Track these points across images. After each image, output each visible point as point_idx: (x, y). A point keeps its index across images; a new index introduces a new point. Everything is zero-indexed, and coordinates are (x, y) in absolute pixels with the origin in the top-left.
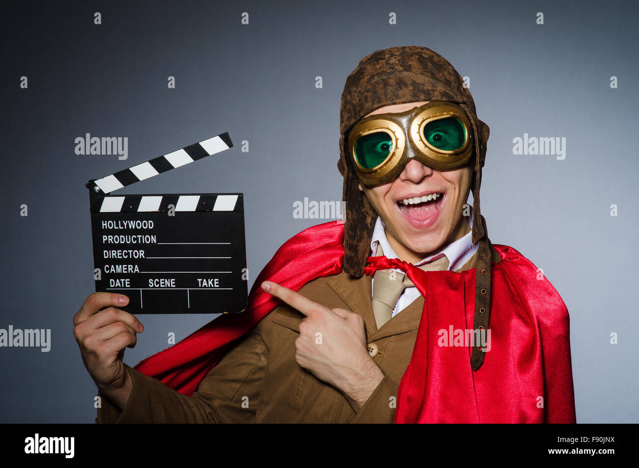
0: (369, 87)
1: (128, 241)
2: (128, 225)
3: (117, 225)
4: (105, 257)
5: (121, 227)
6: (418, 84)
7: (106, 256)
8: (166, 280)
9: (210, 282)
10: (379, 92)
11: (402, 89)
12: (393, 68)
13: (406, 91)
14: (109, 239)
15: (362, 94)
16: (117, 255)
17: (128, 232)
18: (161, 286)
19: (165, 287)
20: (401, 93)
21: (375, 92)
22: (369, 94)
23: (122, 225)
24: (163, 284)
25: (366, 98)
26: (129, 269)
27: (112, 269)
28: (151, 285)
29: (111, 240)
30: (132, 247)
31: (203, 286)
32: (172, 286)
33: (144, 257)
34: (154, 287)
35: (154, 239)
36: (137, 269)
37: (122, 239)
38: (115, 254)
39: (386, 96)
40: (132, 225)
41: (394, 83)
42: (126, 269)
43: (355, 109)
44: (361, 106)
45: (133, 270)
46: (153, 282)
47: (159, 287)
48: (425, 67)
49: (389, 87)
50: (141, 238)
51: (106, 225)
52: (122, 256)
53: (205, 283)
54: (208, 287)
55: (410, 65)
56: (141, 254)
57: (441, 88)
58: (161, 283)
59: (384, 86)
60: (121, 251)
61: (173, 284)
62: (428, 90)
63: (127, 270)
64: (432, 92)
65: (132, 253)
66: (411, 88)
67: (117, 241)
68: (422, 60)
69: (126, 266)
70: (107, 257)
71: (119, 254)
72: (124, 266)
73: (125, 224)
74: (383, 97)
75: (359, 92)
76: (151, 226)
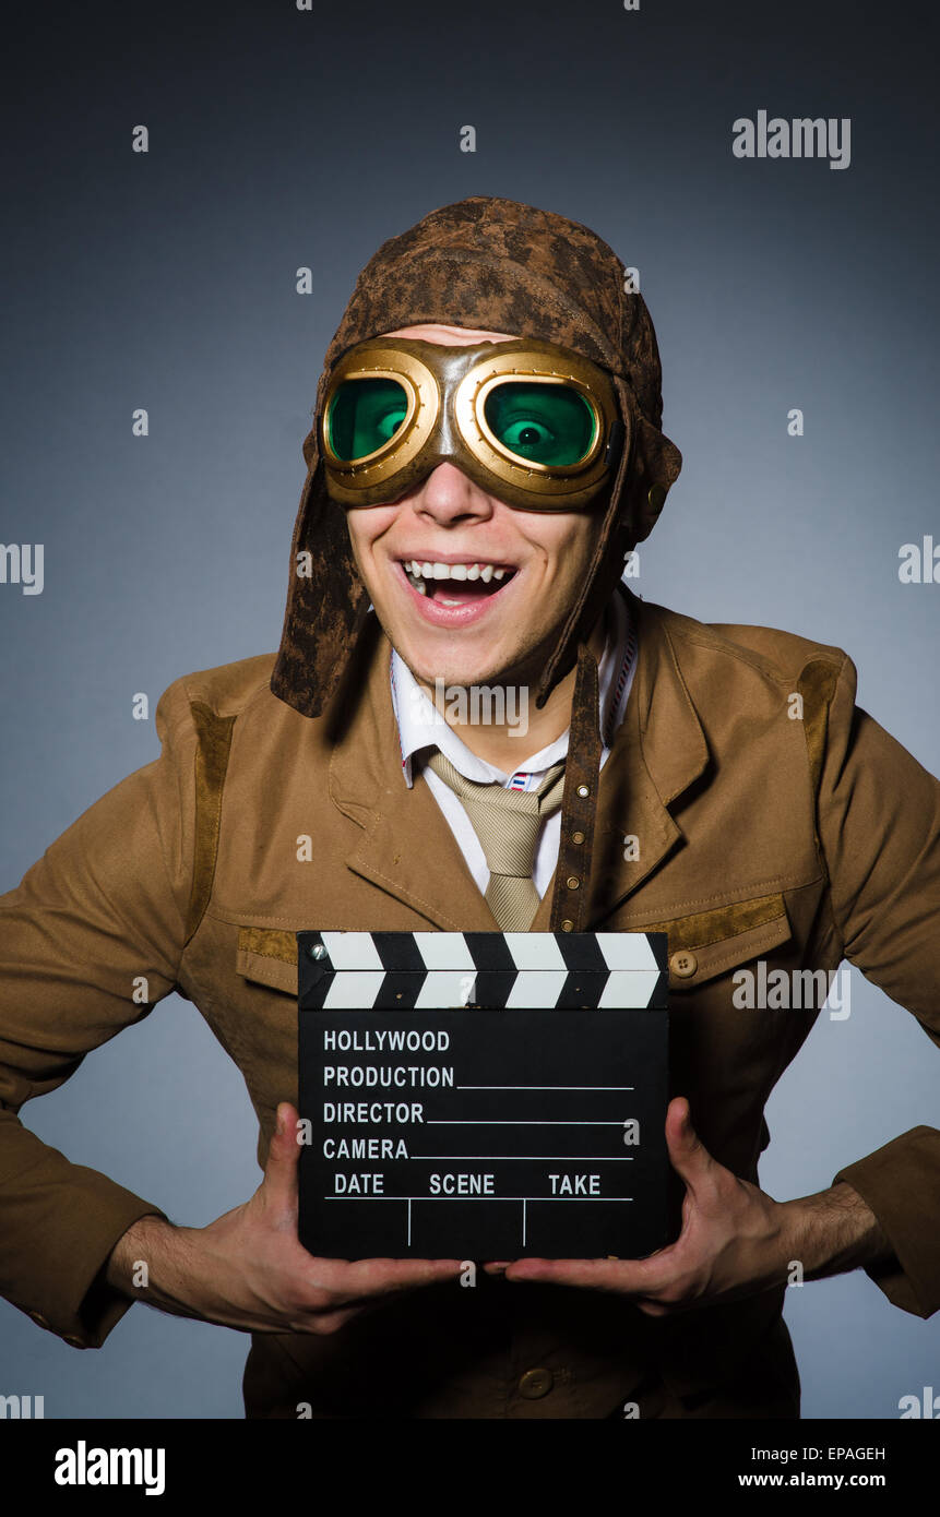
0: (413, 270)
1: (386, 1080)
2: (386, 1041)
3: (361, 1042)
4: (326, 1120)
5: (370, 1045)
6: (531, 298)
7: (329, 1116)
8: (472, 1177)
9: (579, 1184)
10: (433, 287)
11: (486, 295)
12: (486, 246)
13: (497, 306)
14: (339, 1076)
15: (395, 280)
16: (355, 1115)
17: (386, 1058)
18: (460, 1191)
19: (469, 1195)
20: (481, 304)
21: (424, 286)
22: (410, 287)
23: (374, 1042)
24: (463, 1188)
25: (400, 292)
26: (384, 1149)
27: (343, 1151)
28: (435, 1188)
29: (344, 1077)
30: (394, 1095)
31: (561, 1192)
32: (486, 1192)
33: (421, 1121)
34: (442, 1193)
35: (448, 1077)
36: (402, 1151)
37: (370, 1076)
38: (350, 1113)
39: (445, 302)
40: (397, 1041)
41: (474, 279)
42: (376, 1148)
43: (367, 312)
44: (384, 307)
45: (394, 1151)
46: (441, 1182)
47: (455, 1194)
48: (562, 264)
49: (460, 284)
50: (418, 1074)
51: (333, 1040)
52: (368, 1116)
53: (566, 1186)
54: (574, 1196)
55: (530, 250)
56: (414, 1113)
57: (580, 322)
58: (460, 1184)
59: (449, 279)
60: (366, 1105)
61: (489, 1188)
62: (547, 317)
63: (378, 1152)
64: (555, 325)
65: (394, 1110)
66: (509, 299)
67: (357, 1080)
68: (560, 247)
69: (377, 1141)
70: (331, 1120)
71: (360, 1112)
72: (371, 1141)
73: (381, 1040)
74: (438, 302)
75: (391, 275)
76: (443, 1045)
